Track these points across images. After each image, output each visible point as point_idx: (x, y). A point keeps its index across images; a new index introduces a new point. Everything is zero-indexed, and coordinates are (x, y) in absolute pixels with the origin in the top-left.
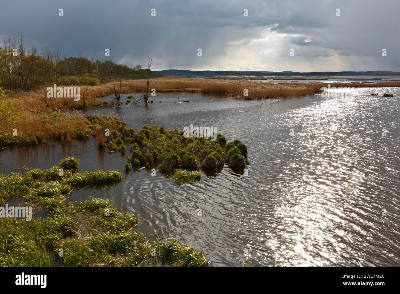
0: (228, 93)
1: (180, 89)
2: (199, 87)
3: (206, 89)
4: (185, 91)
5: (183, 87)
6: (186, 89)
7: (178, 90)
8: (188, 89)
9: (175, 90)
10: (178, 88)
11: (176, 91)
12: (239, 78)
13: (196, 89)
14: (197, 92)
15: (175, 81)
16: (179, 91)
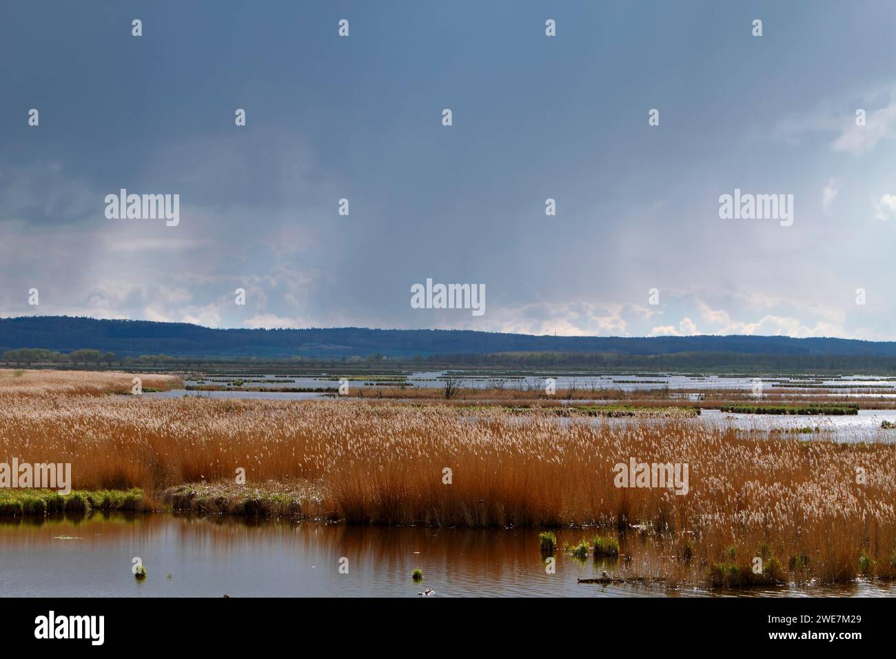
0: (554, 525)
1: (137, 494)
2: (309, 473)
3: (368, 489)
4: (185, 508)
5: (159, 475)
6: (188, 489)
7: (120, 495)
8: (203, 491)
9: (99, 497)
10: (120, 482)
11: (107, 508)
12: (620, 395)
13: (276, 493)
14: (292, 516)
15: (97, 424)
16: (130, 510)
